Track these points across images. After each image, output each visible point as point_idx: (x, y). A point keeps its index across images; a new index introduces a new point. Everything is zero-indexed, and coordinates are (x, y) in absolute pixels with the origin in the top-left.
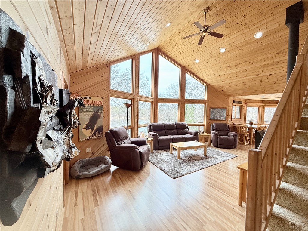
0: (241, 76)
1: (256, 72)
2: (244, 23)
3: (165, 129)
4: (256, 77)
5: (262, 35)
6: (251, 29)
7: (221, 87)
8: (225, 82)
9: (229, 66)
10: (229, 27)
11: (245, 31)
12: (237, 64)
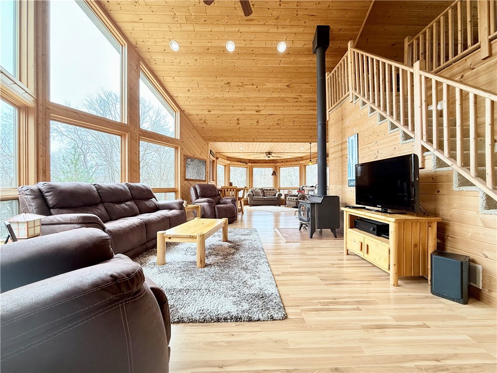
0: (238, 108)
1: (258, 106)
2: (275, 13)
3: (102, 202)
4: (255, 114)
5: (284, 50)
6: (278, 31)
7: (202, 121)
8: (212, 113)
9: (229, 83)
10: (255, 7)
11: (271, 30)
12: (241, 84)
